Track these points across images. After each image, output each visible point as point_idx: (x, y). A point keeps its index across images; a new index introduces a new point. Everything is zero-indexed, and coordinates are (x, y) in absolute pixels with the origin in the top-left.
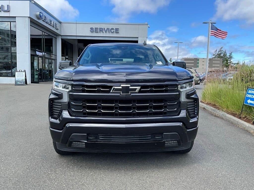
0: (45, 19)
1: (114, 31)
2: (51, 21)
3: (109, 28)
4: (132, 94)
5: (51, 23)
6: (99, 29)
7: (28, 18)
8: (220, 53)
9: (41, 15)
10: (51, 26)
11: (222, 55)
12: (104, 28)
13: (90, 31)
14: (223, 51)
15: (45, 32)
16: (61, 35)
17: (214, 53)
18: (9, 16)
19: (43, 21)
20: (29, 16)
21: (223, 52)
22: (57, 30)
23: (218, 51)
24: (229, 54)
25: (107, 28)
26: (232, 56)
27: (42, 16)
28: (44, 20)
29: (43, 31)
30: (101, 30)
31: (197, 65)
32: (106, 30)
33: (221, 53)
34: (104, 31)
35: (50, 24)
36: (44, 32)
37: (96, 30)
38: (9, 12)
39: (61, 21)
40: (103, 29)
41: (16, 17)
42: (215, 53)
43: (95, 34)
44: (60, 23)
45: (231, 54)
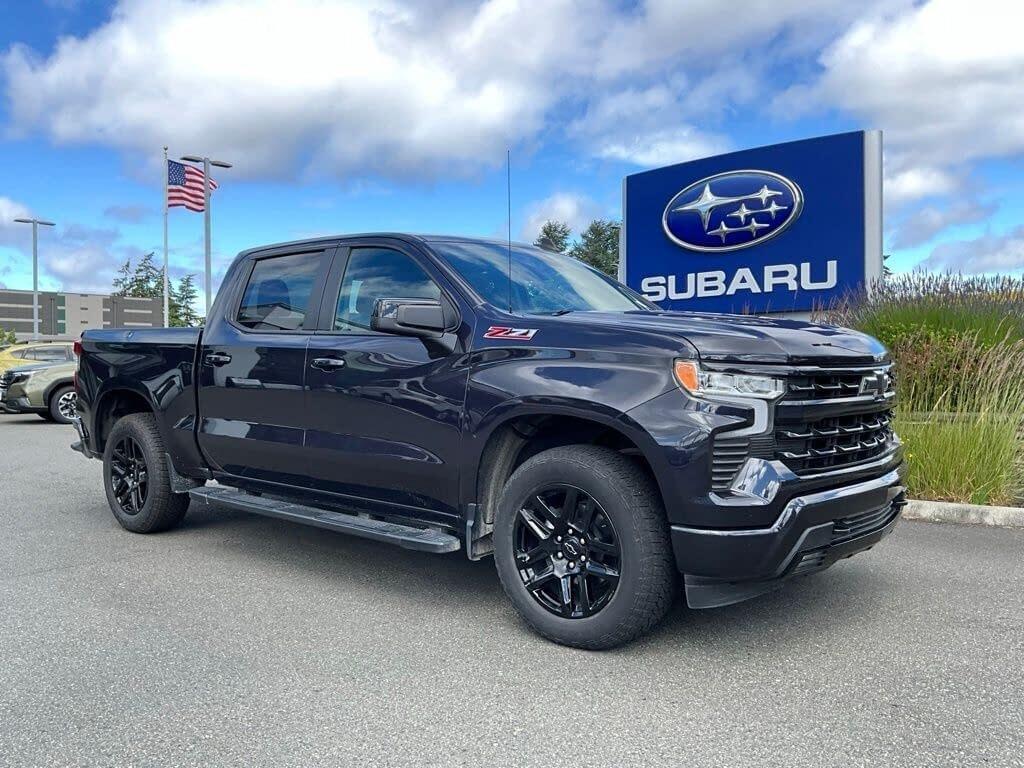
8: (142, 275)
11: (152, 285)
14: (154, 269)
17: (120, 276)
21: (154, 272)
23: (133, 267)
24: (180, 283)
26: (194, 291)
31: (59, 321)
33: (148, 277)
42: (123, 276)
45: (188, 281)
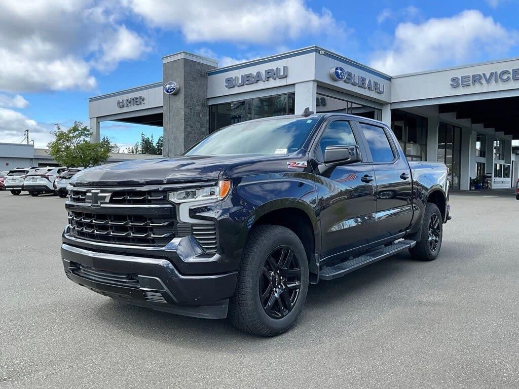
0: (349, 77)
1: (508, 77)
2: (363, 80)
3: (496, 72)
4: (102, 205)
5: (363, 84)
6: (471, 79)
7: (312, 82)
9: (338, 72)
10: (365, 88)
12: (484, 74)
13: (451, 85)
15: (352, 103)
16: (390, 103)
18: (285, 84)
19: (345, 81)
20: (314, 79)
22: (381, 94)
25: (491, 73)
27: (341, 73)
28: (347, 81)
29: (347, 101)
30: (477, 79)
32: (488, 77)
34: (484, 81)
35: (362, 86)
36: (350, 102)
37: (465, 82)
38: (285, 79)
39: (391, 76)
40: (482, 75)
41: (295, 84)
43: (461, 91)
44: (389, 79)
